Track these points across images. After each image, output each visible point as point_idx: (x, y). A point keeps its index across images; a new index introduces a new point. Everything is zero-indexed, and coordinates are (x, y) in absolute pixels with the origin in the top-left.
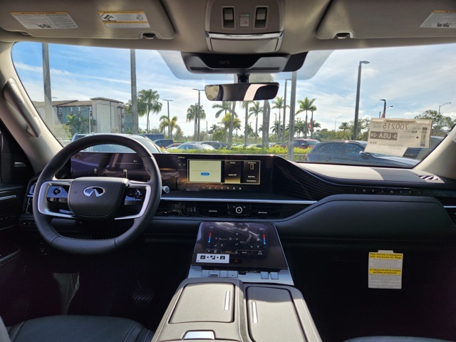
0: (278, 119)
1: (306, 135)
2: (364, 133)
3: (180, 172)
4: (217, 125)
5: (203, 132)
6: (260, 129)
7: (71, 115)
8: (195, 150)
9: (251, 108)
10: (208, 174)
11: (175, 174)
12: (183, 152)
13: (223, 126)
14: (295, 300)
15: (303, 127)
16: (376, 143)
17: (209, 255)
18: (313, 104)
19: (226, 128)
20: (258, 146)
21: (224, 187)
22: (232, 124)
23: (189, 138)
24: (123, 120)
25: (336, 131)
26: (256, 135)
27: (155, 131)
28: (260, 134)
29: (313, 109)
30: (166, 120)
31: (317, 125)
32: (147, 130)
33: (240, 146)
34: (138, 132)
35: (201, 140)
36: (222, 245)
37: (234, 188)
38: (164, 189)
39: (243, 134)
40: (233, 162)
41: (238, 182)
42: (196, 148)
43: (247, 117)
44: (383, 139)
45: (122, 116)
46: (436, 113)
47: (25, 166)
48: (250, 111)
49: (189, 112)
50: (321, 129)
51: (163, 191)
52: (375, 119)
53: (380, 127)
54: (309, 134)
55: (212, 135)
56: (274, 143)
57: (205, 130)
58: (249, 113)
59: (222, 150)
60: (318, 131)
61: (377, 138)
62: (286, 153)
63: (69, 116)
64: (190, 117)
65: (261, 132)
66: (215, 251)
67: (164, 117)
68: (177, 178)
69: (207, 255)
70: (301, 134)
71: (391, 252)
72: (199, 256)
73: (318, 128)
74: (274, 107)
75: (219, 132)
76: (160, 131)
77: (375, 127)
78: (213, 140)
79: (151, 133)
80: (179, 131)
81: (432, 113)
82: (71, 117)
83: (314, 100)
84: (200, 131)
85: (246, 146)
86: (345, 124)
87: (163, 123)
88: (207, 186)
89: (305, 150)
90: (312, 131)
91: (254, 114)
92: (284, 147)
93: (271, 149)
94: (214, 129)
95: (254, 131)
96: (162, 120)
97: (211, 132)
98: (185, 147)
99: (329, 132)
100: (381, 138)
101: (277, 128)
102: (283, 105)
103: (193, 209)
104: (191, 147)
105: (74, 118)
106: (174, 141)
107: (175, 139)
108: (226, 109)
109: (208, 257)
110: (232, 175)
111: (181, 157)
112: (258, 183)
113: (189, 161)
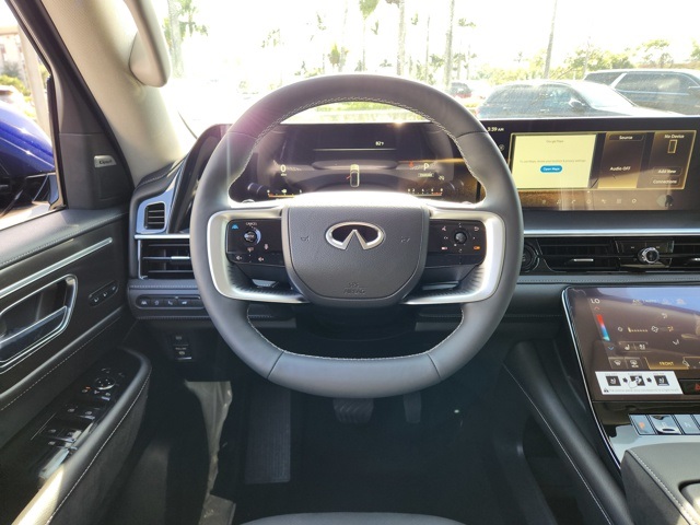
17: (626, 375)
21: (596, 198)
36: (642, 347)
37: (619, 201)
40: (625, 136)
41: (631, 185)
47: (114, 163)
66: (634, 364)
69: (621, 375)
72: (601, 377)
88: (552, 197)
103: (532, 256)
109: (625, 380)
110: (618, 169)
111: (495, 129)
112: (681, 186)
113: (514, 137)
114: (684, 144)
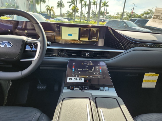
0: (93, 10)
1: (103, 17)
2: (125, 17)
3: (56, 33)
4: (69, 11)
5: (63, 14)
6: (86, 14)
7: (7, 3)
8: (60, 21)
9: (83, 4)
10: (72, 35)
11: (54, 34)
12: (56, 22)
13: (72, 11)
14: (121, 106)
15: (103, 14)
16: (155, 21)
17: (74, 78)
18: (107, 4)
19: (73, 12)
20: (85, 21)
21: (80, 42)
22: (75, 11)
23: (58, 16)
24: (30, 6)
25: (115, 16)
26: (84, 16)
27: (44, 12)
28: (86, 16)
29: (107, 6)
30: (48, 7)
31: (108, 13)
32: (40, 11)
33: (79, 20)
34: (36, 12)
35: (63, 17)
36: (80, 73)
37: (85, 43)
38: (48, 43)
39: (80, 15)
40: (85, 29)
41: (87, 40)
42: (61, 20)
43: (81, 8)
44: (160, 19)
45: (29, 5)
46: (151, 10)
48: (83, 5)
49: (58, 4)
50: (109, 15)
51: (48, 44)
52: (158, 8)
53: (159, 13)
54: (105, 17)
55: (67, 15)
56: (91, 20)
57: (64, 13)
58: (82, 6)
59: (72, 22)
60: (108, 15)
61: (156, 18)
62: (96, 24)
63: (6, 3)
64: (58, 6)
65: (87, 15)
66: (77, 76)
67: (47, 6)
68: (55, 36)
69: (72, 78)
70: (102, 17)
71: (155, 73)
72: (68, 78)
73: (108, 14)
74: (92, 4)
75: (70, 14)
76: (46, 12)
77: (157, 12)
78: (67, 17)
79: (42, 13)
80: (54, 12)
81: (150, 10)
82: (7, 4)
83: (108, 2)
84: (63, 13)
85: (80, 20)
86: (118, 13)
87: (47, 9)
88: (71, 41)
89: (103, 23)
90: (106, 15)
91: (84, 7)
92: (96, 21)
93: (91, 22)
94: (68, 12)
95: (84, 14)
96: (47, 7)
97: (67, 14)
98: (57, 19)
99: (112, 16)
100: (158, 19)
101: (93, 13)
102: (96, 4)
103: (64, 53)
104: (59, 20)
105: (8, 4)
106: (52, 17)
107: (53, 16)
108: (73, 4)
109: (73, 79)
110: (84, 36)
111: (57, 25)
112: (97, 40)
113: (61, 27)
114: (97, 31)
